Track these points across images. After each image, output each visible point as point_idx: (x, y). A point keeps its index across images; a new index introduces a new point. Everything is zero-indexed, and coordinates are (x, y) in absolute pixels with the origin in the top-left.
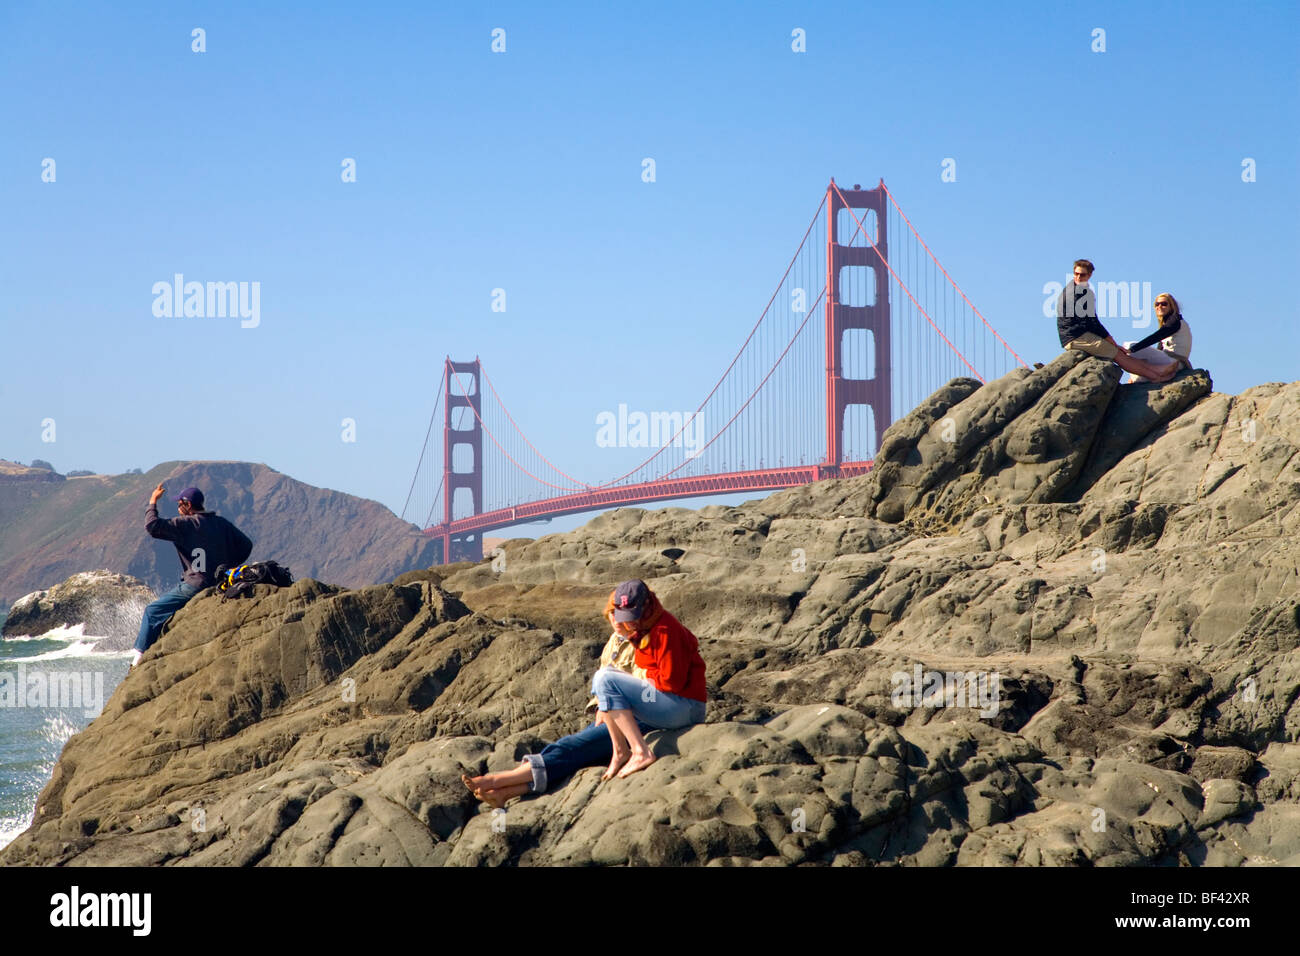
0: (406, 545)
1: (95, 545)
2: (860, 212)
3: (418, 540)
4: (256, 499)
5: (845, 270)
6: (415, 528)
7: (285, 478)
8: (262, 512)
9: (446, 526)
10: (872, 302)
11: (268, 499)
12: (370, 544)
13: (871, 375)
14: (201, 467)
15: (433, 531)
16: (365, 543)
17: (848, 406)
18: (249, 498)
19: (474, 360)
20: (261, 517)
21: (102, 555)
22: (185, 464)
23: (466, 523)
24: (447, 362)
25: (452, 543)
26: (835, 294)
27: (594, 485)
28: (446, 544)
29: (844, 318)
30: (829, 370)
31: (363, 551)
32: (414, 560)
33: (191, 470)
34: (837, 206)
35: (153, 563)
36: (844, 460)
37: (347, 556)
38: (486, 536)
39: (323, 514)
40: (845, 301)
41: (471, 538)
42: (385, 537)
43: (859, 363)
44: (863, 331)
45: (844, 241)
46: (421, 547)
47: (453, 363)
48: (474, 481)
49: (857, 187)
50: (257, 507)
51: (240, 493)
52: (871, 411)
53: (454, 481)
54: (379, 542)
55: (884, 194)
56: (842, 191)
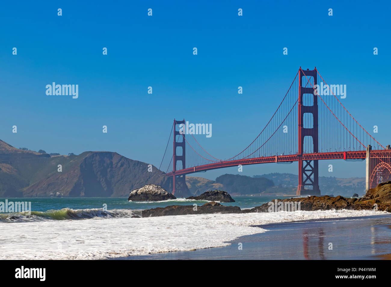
0: (162, 178)
1: (64, 177)
2: (309, 77)
3: (165, 177)
4: (114, 164)
5: (304, 95)
6: (164, 173)
7: (123, 157)
8: (116, 167)
9: (174, 172)
10: (312, 105)
11: (117, 163)
12: (150, 178)
13: (312, 127)
14: (97, 153)
15: (170, 174)
16: (148, 178)
17: (305, 136)
18: (111, 163)
19: (183, 120)
20: (115, 169)
21: (67, 180)
22: (91, 152)
23: (180, 171)
24: (174, 121)
25: (176, 178)
26: (301, 102)
27: (223, 160)
28: (174, 178)
29: (303, 110)
30: (299, 125)
31: (147, 180)
32: (164, 183)
33: (94, 154)
34: (302, 75)
35: (82, 183)
36: (304, 153)
37: (142, 182)
38: (186, 176)
39: (135, 169)
40: (304, 105)
41: (182, 176)
42: (154, 176)
43: (308, 124)
44: (309, 113)
45: (304, 86)
46: (166, 179)
47: (176, 121)
48: (183, 158)
49: (308, 69)
50: (114, 166)
51: (109, 162)
52: (312, 138)
53: (176, 158)
54: (152, 177)
55: (316, 71)
56: (303, 70)
